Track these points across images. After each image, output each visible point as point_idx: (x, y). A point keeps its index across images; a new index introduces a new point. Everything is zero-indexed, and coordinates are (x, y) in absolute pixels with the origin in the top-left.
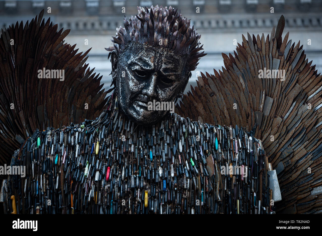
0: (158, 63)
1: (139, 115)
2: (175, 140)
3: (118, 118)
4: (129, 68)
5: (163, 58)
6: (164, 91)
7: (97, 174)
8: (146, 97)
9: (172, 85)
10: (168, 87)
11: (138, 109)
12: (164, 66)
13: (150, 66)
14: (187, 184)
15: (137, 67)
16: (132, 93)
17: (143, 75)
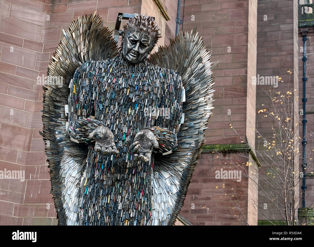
0: (140, 37)
1: (130, 59)
2: (144, 71)
3: (121, 59)
4: (129, 39)
5: (143, 36)
6: (142, 50)
7: (110, 80)
8: (134, 51)
9: (146, 48)
10: (144, 48)
11: (130, 56)
12: (143, 39)
13: (137, 38)
14: (146, 88)
15: (132, 39)
16: (128, 49)
17: (134, 42)
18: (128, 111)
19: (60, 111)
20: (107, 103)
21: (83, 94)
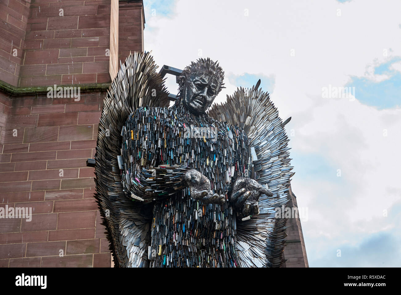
0: (210, 82)
1: (196, 106)
3: (183, 108)
4: (194, 83)
5: (212, 80)
6: (209, 97)
7: (180, 125)
8: (201, 97)
9: (213, 96)
10: (211, 96)
11: (196, 103)
12: (212, 84)
13: (206, 82)
15: (199, 82)
16: (195, 94)
17: (201, 87)
18: (205, 161)
19: (112, 163)
20: (181, 150)
21: (146, 140)
